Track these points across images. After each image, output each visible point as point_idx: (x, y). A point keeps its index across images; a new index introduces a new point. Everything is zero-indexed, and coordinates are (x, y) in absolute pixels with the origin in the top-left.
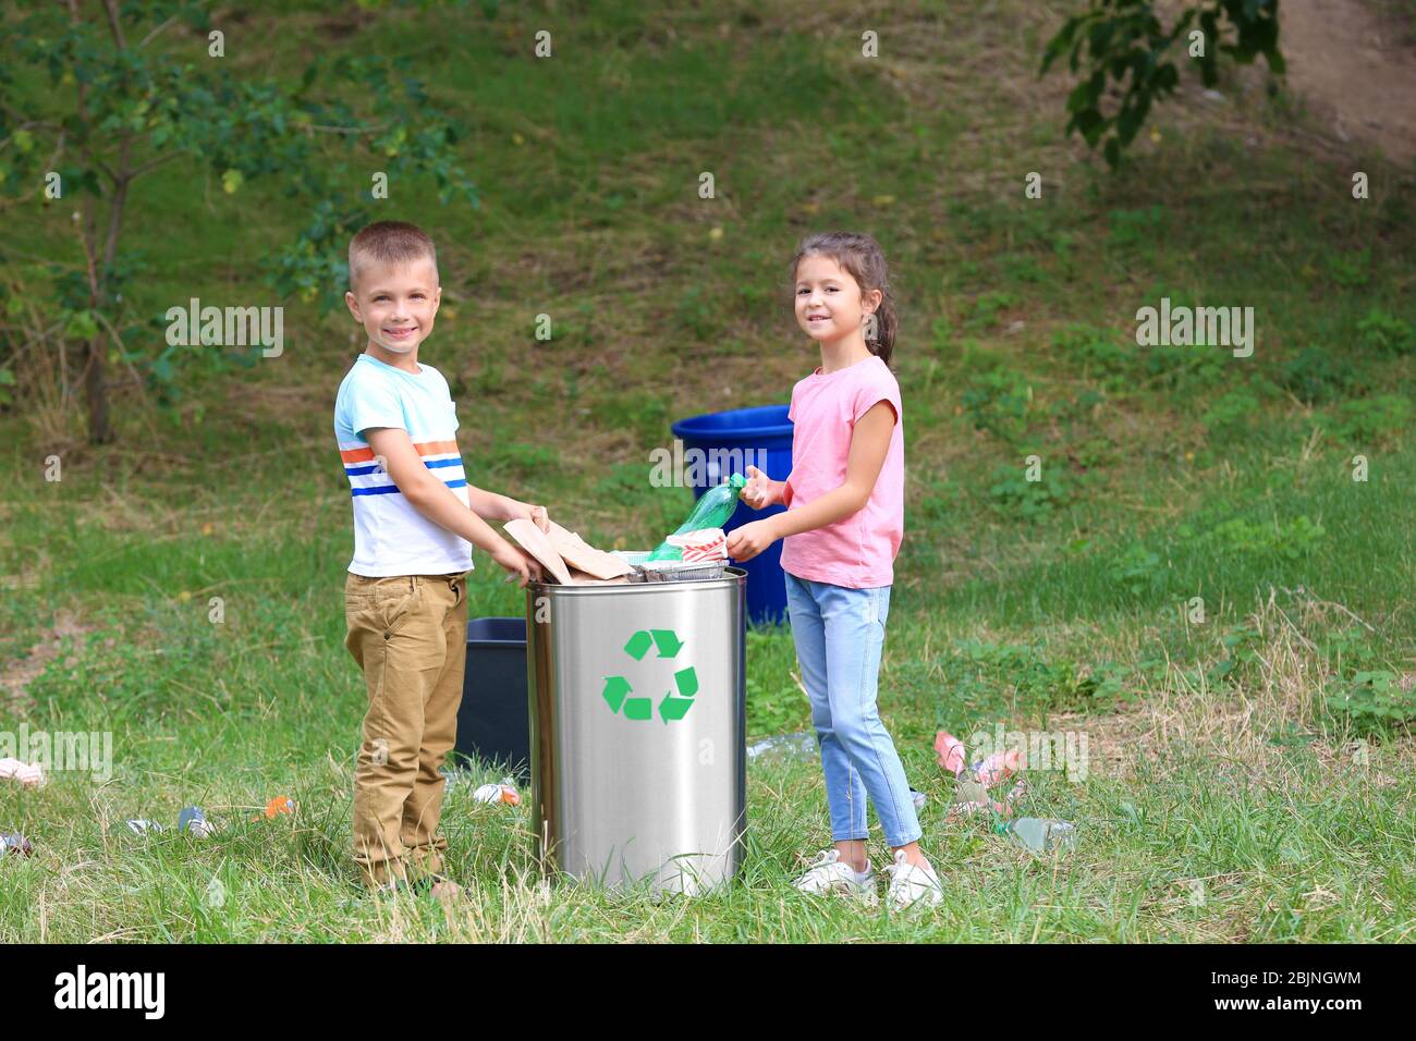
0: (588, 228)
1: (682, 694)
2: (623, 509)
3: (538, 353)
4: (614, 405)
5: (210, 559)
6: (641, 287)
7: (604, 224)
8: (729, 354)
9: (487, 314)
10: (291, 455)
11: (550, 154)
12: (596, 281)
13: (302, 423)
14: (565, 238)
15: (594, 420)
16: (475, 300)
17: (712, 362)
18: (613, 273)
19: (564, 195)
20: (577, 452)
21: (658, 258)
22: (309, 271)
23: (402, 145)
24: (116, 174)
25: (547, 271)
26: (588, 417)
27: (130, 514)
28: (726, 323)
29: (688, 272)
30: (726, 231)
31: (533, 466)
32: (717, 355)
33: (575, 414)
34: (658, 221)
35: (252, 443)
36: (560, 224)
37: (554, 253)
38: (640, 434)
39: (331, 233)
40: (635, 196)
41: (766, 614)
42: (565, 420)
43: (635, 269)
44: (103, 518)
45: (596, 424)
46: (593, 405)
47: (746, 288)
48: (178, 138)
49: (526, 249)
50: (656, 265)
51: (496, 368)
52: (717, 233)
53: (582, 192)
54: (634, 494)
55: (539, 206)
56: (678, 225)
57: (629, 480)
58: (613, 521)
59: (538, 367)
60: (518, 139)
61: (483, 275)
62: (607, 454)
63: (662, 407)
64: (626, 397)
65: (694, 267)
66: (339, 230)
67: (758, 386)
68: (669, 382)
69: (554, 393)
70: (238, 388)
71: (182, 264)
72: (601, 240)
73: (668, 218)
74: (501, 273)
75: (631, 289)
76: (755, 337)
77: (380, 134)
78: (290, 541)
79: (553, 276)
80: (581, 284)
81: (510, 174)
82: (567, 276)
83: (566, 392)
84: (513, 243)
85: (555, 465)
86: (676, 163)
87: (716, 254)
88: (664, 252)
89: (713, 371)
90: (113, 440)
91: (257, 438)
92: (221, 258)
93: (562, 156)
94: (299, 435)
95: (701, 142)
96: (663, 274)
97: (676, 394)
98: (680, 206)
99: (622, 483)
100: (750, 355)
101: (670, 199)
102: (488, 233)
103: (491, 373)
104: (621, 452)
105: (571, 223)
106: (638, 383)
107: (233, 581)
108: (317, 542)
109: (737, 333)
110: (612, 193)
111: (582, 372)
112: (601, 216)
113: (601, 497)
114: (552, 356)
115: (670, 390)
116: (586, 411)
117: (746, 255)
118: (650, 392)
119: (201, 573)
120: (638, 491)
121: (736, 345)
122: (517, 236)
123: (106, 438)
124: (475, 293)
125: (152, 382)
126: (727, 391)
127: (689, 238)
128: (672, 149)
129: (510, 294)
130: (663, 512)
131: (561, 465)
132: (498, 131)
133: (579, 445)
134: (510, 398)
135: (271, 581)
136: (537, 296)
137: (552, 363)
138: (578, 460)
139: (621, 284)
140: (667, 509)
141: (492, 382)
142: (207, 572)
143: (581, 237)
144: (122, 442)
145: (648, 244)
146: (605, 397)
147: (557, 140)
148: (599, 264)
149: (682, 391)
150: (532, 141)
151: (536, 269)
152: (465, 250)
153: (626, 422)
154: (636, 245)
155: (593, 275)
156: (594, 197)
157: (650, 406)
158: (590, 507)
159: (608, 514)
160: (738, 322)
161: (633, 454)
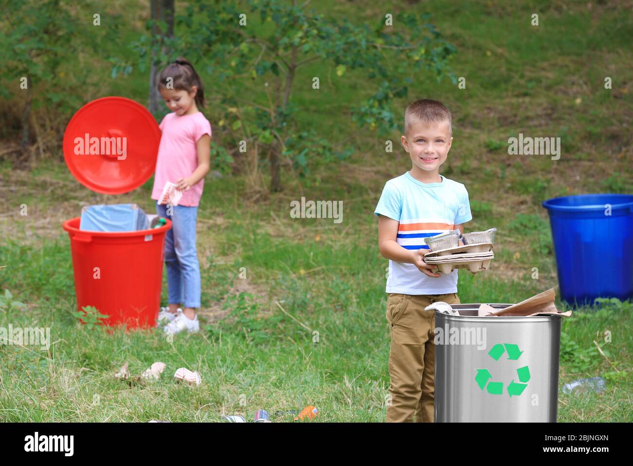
0: (518, 96)
1: (521, 380)
2: (520, 237)
3: (489, 155)
4: (522, 184)
5: (316, 255)
6: (541, 125)
7: (526, 95)
8: (580, 160)
9: (466, 135)
10: (363, 202)
11: (503, 61)
12: (519, 122)
13: (372, 185)
14: (507, 101)
15: (512, 189)
16: (462, 129)
17: (572, 163)
18: (528, 118)
19: (507, 80)
20: (502, 206)
21: (549, 111)
22: (372, 114)
23: (422, 55)
24: (290, 64)
25: (497, 116)
26: (510, 188)
27: (282, 228)
28: (579, 145)
29: (563, 119)
30: (583, 100)
31: (479, 212)
32: (574, 160)
33: (503, 186)
34: (551, 94)
35: (346, 195)
36: (504, 94)
37: (501, 107)
38: (534, 198)
39: (386, 97)
40: (541, 82)
41: (586, 301)
42: (499, 189)
43: (538, 116)
44: (270, 230)
45: (513, 191)
46: (513, 182)
47: (591, 128)
48: (315, 49)
49: (488, 105)
50: (549, 116)
51: (468, 162)
52: (578, 101)
53: (516, 78)
54: (527, 230)
55: (495, 85)
56: (560, 96)
57: (525, 222)
58: (515, 243)
59: (488, 162)
60: (489, 53)
61: (466, 116)
62: (517, 207)
63: (545, 185)
64: (529, 179)
65: (567, 117)
66: (391, 96)
67: (593, 176)
68: (550, 172)
69: (494, 175)
70: (346, 167)
71: (328, 106)
72: (524, 102)
73: (556, 93)
74: (475, 116)
75: (536, 126)
76: (593, 152)
77: (411, 50)
78: (356, 247)
79: (499, 118)
80: (512, 123)
81: (483, 69)
82: (505, 118)
83: (500, 175)
84: (482, 102)
85: (491, 212)
86: (561, 67)
87: (577, 111)
88: (553, 109)
89: (571, 168)
90: (281, 190)
91: (349, 192)
92: (345, 104)
93: (508, 62)
94: (370, 191)
95: (574, 58)
96: (552, 120)
97: (553, 178)
98: (562, 87)
99: (521, 224)
100: (590, 160)
101: (558, 84)
102: (471, 97)
103: (465, 164)
104: (523, 207)
105: (510, 93)
106: (534, 172)
107: (324, 267)
108: (369, 248)
109: (585, 150)
110: (530, 80)
111: (509, 165)
112: (523, 91)
113: (510, 230)
114: (496, 157)
115: (550, 176)
116: (509, 185)
117: (591, 111)
118: (540, 177)
119: (311, 262)
120: (529, 228)
121: (583, 156)
122: (484, 99)
123: (279, 189)
124: (463, 125)
125: (297, 165)
126: (578, 178)
127: (565, 103)
128: (560, 60)
129: (479, 126)
130: (539, 241)
131: (494, 212)
132: (480, 49)
133: (503, 202)
134: (473, 176)
135: (343, 267)
136: (491, 127)
137: (494, 160)
138: (502, 209)
139: (531, 123)
140: (542, 240)
141: (465, 169)
142: (313, 260)
143: (514, 100)
144: (286, 191)
145: (545, 105)
146: (519, 178)
147: (507, 55)
148: (521, 113)
149: (556, 177)
150: (494, 54)
151: (492, 115)
152: (460, 104)
153: (526, 191)
154: (540, 105)
155: (518, 118)
156: (522, 82)
157: (540, 184)
158: (505, 235)
159: (513, 240)
160: (586, 144)
161: (530, 207)
